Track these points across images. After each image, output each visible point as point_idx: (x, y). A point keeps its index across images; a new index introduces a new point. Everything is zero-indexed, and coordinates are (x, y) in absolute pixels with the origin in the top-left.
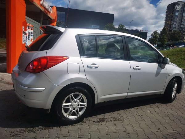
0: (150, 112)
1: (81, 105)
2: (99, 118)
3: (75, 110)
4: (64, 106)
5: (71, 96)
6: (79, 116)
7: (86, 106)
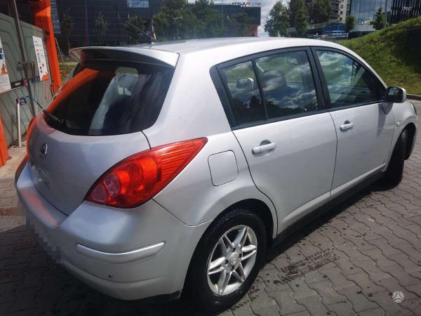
0: (373, 220)
1: (245, 254)
2: (282, 269)
3: (234, 271)
4: (212, 270)
5: (224, 239)
6: (243, 281)
7: (255, 251)
